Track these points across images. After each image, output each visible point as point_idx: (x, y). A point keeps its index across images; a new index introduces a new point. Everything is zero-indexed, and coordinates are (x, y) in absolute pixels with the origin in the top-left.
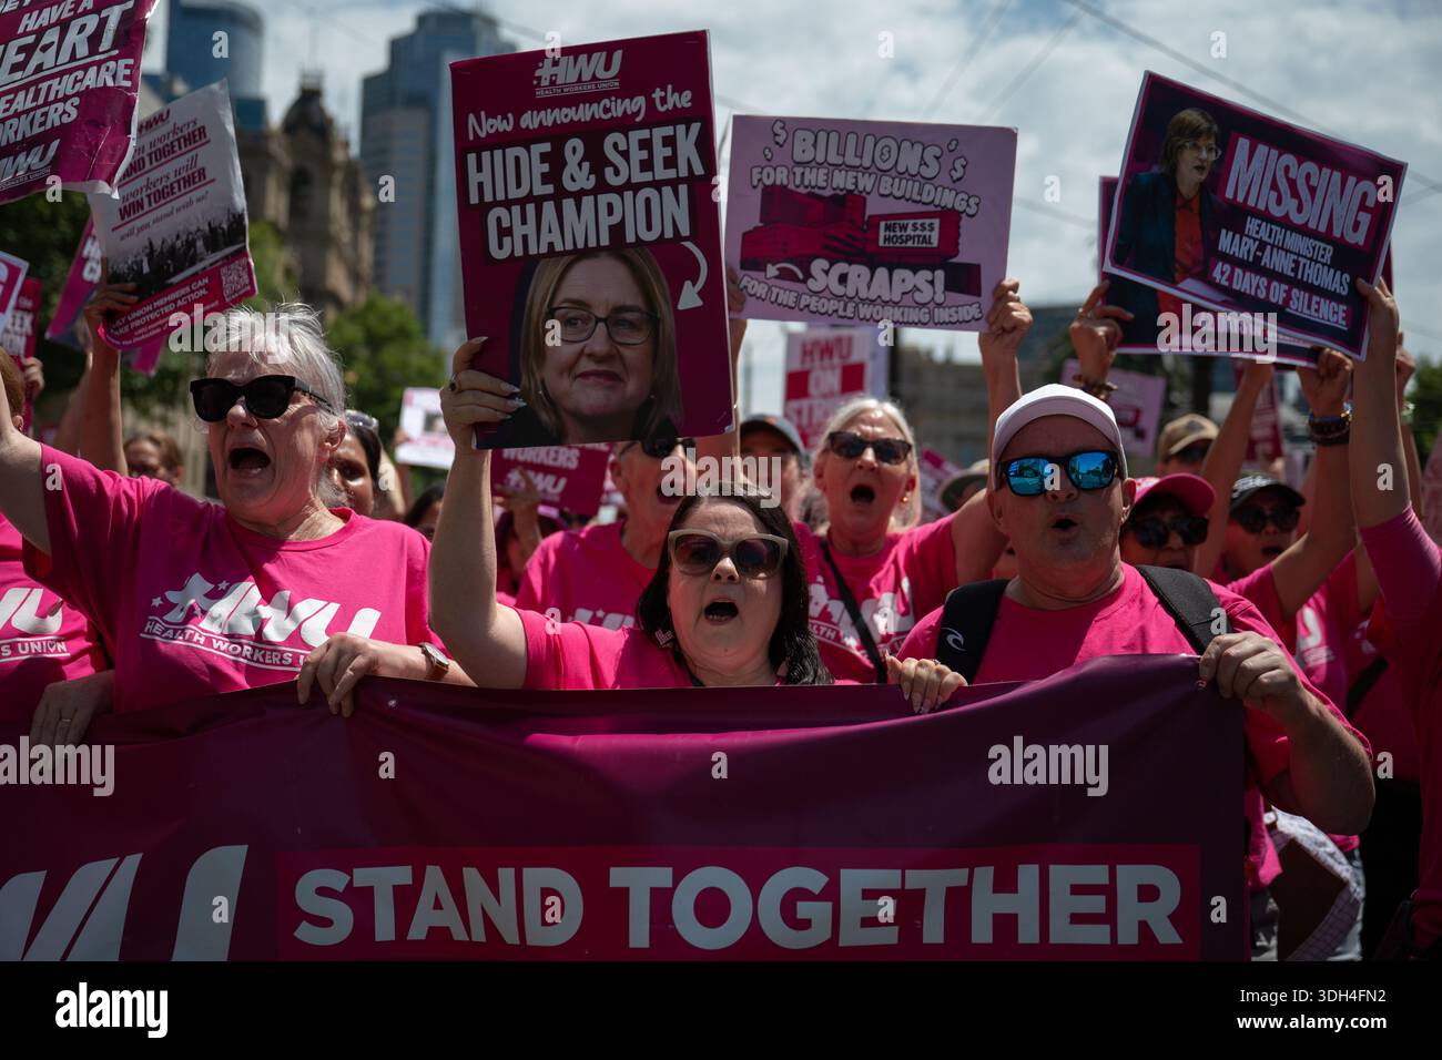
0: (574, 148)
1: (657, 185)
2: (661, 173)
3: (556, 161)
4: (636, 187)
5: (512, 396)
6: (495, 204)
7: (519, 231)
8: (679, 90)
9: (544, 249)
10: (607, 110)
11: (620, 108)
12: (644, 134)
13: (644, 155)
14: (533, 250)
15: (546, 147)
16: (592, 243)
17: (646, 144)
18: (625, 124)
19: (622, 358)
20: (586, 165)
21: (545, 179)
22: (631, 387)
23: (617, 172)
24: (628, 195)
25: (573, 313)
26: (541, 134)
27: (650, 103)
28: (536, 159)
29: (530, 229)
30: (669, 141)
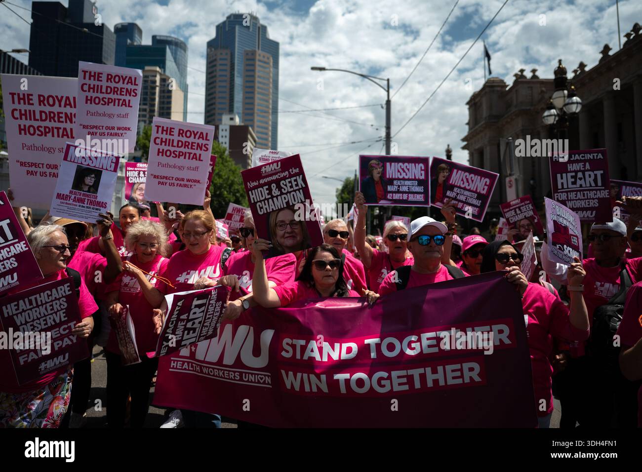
0: (274, 186)
1: (295, 191)
2: (295, 188)
3: (270, 190)
4: (290, 192)
5: (269, 244)
6: (258, 202)
7: (264, 207)
8: (295, 168)
9: (271, 210)
10: (279, 176)
11: (282, 175)
12: (289, 180)
13: (290, 184)
14: (269, 211)
15: (267, 187)
16: (282, 207)
17: (290, 182)
18: (284, 178)
19: (295, 232)
20: (277, 189)
21: (268, 194)
22: (298, 238)
23: (285, 190)
24: (288, 194)
25: (281, 224)
26: (265, 184)
27: (289, 172)
28: (265, 190)
29: (267, 206)
30: (296, 180)
